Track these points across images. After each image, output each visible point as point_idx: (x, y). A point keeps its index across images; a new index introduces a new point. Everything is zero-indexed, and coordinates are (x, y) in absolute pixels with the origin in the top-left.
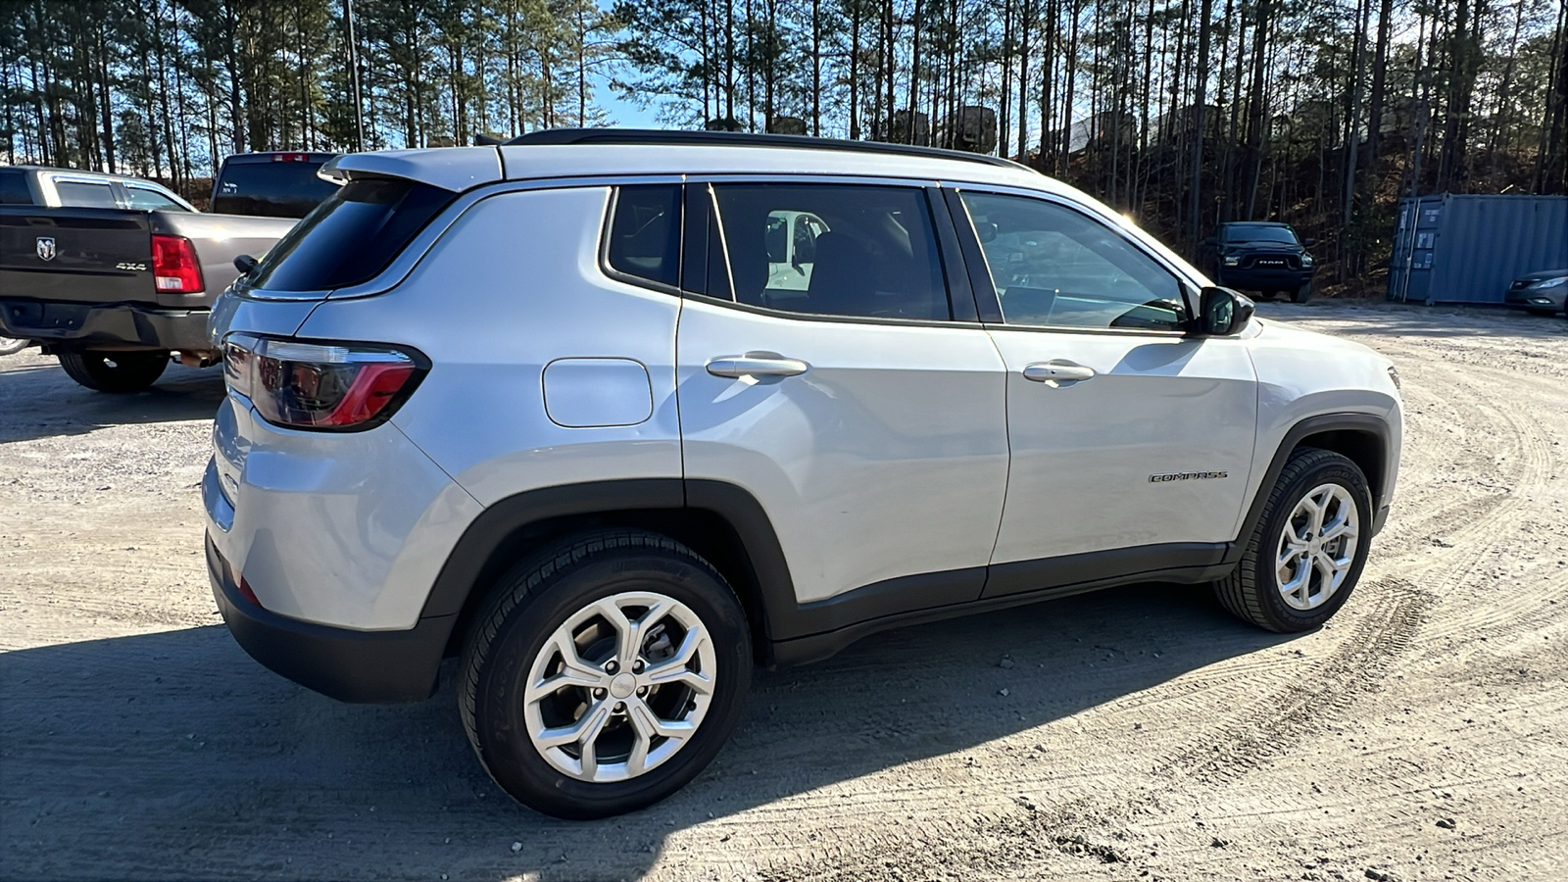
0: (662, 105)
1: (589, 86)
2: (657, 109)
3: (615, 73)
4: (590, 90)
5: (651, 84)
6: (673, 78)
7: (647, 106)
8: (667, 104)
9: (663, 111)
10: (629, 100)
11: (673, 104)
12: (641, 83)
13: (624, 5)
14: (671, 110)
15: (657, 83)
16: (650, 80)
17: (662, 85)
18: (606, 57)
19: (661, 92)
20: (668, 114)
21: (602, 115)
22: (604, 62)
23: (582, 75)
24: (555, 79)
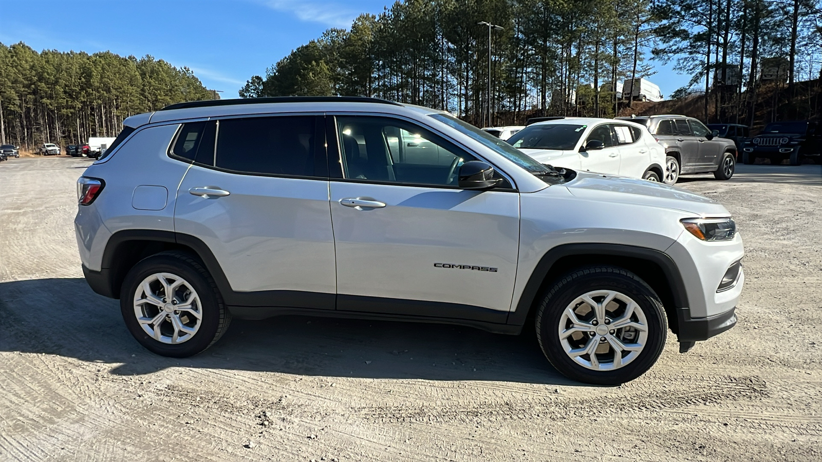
0: (679, 60)
1: (641, 54)
2: (675, 63)
3: (658, 45)
4: (642, 56)
5: (670, 49)
6: (685, 43)
7: (669, 62)
8: (682, 59)
9: (679, 63)
10: (657, 60)
11: (686, 59)
12: (665, 49)
13: (656, 6)
14: (683, 62)
15: (674, 48)
16: (670, 47)
17: (678, 48)
18: (653, 36)
19: (678, 53)
20: (681, 65)
21: (649, 69)
22: (651, 39)
23: (636, 48)
24: (620, 52)
